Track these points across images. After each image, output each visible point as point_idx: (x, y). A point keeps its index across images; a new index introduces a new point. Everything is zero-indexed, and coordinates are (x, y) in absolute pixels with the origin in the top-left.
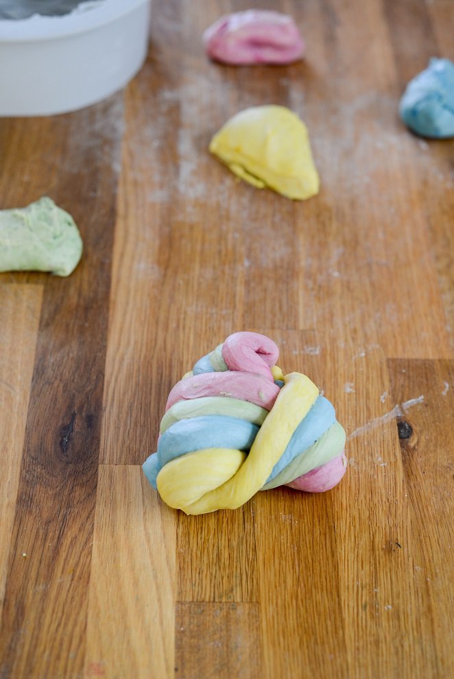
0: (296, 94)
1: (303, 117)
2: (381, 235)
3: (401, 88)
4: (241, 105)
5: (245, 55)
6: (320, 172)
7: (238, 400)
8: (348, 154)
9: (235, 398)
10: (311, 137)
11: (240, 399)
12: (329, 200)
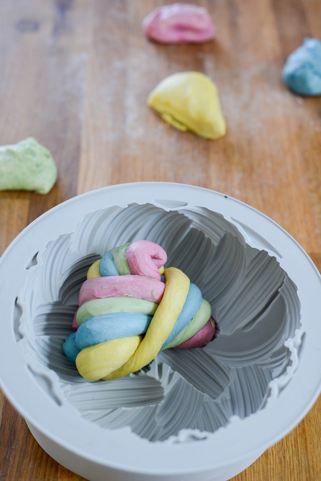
0: (209, 64)
1: (215, 80)
2: (269, 165)
3: (283, 60)
4: (170, 72)
5: (173, 36)
6: (226, 119)
7: (136, 299)
8: (246, 106)
9: (134, 298)
10: (220, 94)
11: (138, 298)
12: (233, 139)
